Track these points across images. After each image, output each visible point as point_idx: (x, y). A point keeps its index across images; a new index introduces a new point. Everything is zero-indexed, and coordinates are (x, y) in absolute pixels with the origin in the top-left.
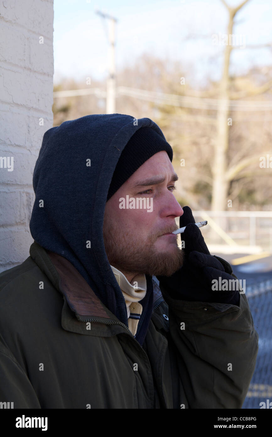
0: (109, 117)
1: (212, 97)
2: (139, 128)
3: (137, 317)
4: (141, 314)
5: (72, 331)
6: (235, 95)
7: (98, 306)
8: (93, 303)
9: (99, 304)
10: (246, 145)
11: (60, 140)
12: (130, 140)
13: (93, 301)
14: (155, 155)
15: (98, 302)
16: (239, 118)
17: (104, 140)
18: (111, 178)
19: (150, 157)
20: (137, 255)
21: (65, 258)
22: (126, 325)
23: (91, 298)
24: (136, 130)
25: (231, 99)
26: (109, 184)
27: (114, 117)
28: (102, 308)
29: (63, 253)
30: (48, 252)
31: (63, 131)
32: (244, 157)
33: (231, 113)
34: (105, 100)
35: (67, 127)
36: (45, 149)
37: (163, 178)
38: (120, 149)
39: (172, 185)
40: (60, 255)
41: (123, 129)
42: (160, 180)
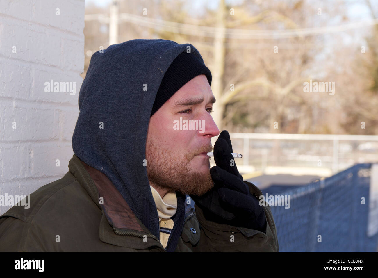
0: (154, 41)
1: (208, 25)
2: (182, 52)
3: (168, 231)
4: (172, 228)
5: (108, 242)
6: (230, 24)
7: (133, 220)
8: (129, 217)
9: (133, 218)
10: (240, 71)
11: (106, 60)
12: (173, 63)
13: (128, 215)
14: (195, 77)
15: (133, 215)
16: (234, 45)
17: (149, 62)
18: (155, 98)
19: (191, 79)
20: (173, 171)
21: (104, 173)
22: (158, 238)
23: (127, 212)
24: (179, 54)
25: (227, 27)
26: (153, 104)
27: (158, 42)
28: (136, 221)
29: (102, 168)
30: (87, 166)
31: (110, 53)
32: (237, 82)
33: (227, 41)
34: (108, 26)
35: (114, 49)
36: (93, 69)
37: (201, 99)
38: (163, 71)
39: (210, 108)
40: (99, 170)
41: (166, 53)
42: (199, 100)
